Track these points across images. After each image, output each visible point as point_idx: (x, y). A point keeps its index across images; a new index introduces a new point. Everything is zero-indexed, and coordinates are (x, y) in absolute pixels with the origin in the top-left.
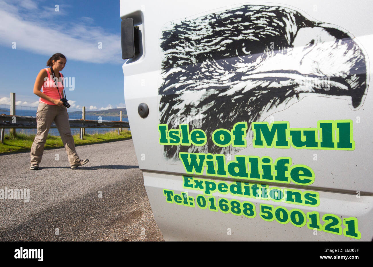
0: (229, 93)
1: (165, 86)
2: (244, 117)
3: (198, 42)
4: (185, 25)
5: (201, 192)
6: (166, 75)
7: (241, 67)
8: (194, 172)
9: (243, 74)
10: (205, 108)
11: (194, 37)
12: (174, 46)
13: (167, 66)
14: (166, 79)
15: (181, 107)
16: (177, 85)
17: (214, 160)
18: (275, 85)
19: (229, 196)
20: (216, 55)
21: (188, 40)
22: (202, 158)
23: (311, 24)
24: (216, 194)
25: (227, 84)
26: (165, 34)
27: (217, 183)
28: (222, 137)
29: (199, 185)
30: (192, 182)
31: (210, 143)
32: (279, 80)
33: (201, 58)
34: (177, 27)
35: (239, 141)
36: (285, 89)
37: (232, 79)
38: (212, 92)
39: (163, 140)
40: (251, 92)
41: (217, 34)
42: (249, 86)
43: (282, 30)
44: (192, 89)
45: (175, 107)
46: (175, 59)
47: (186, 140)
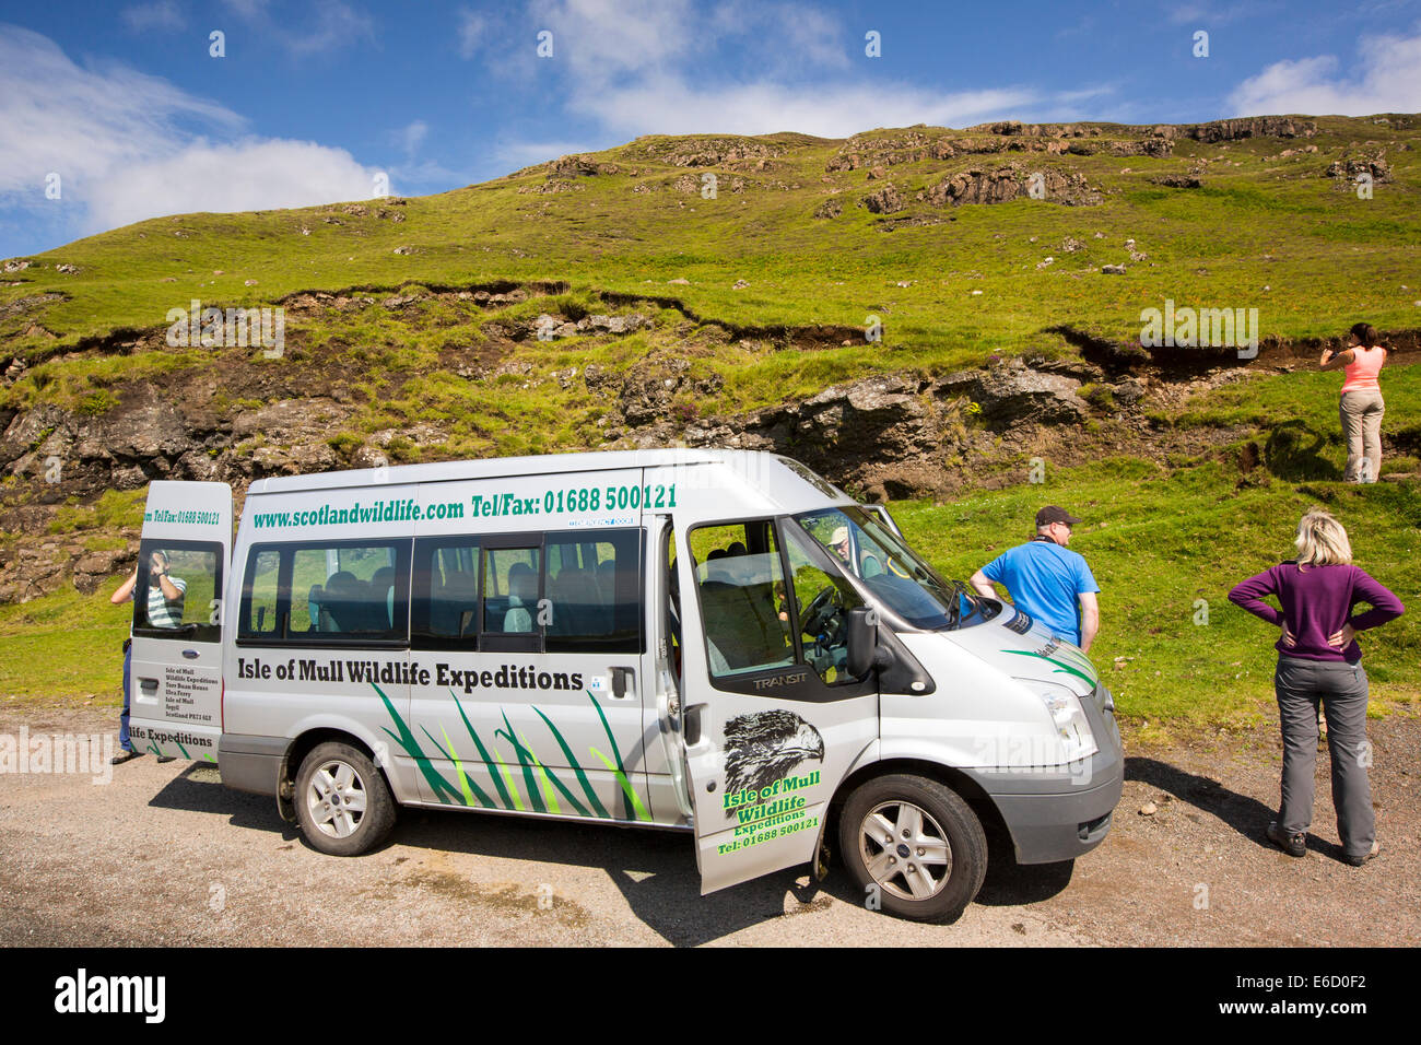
0: (772, 763)
1: (729, 764)
2: (779, 777)
3: (751, 730)
4: (743, 719)
5: (747, 835)
6: (728, 755)
7: (776, 746)
8: (746, 822)
9: (778, 751)
10: (758, 776)
11: (748, 727)
12: (734, 733)
13: (728, 747)
14: (729, 758)
15: (742, 778)
16: (739, 762)
17: (760, 809)
18: (793, 756)
19: (765, 830)
20: (761, 739)
21: (744, 728)
22: (752, 810)
23: (804, 723)
24: (756, 832)
25: (770, 758)
26: (728, 724)
27: (757, 824)
28: (766, 793)
29: (745, 830)
30: (741, 830)
31: (759, 797)
32: (794, 753)
33: (751, 741)
34: (737, 719)
35: (775, 792)
36: (798, 758)
37: (772, 755)
38: (763, 764)
39: (727, 805)
40: (783, 762)
41: (762, 726)
42: (781, 758)
43: (793, 724)
44: (750, 764)
45: (738, 779)
46: (734, 742)
47: (743, 801)
